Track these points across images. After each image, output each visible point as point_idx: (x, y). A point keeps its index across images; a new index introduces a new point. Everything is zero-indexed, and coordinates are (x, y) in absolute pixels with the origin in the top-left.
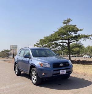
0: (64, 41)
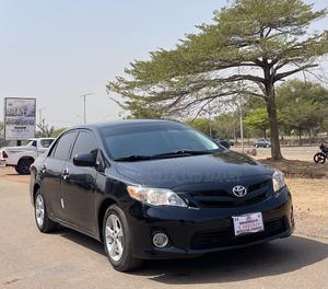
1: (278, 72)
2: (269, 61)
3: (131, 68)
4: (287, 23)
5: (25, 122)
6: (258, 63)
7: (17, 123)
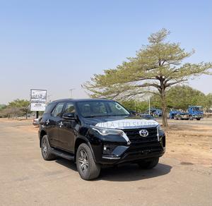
0: (151, 81)
1: (168, 82)
2: (163, 77)
3: (94, 77)
4: (172, 59)
5: (41, 102)
6: (158, 78)
7: (37, 102)
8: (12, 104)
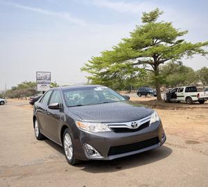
1: (160, 60)
5: (46, 83)
7: (42, 83)
8: (20, 86)
